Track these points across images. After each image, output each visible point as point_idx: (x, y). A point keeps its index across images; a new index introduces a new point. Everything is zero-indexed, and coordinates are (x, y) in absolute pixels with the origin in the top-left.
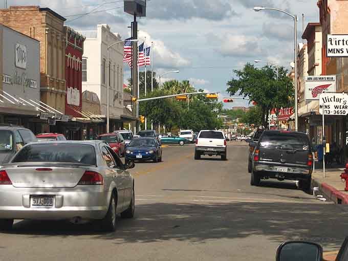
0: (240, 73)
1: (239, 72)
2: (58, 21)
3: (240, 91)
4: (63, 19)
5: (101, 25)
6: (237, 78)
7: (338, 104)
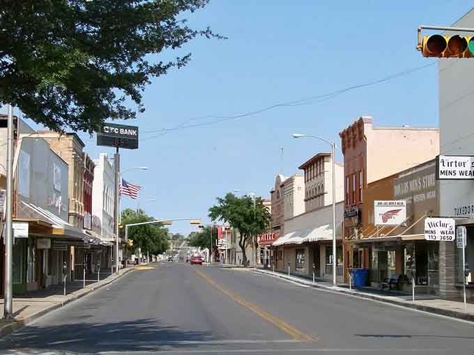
0: (221, 201)
1: (221, 199)
2: (80, 146)
3: (220, 216)
4: (83, 145)
5: (103, 154)
6: (218, 205)
7: (444, 229)
